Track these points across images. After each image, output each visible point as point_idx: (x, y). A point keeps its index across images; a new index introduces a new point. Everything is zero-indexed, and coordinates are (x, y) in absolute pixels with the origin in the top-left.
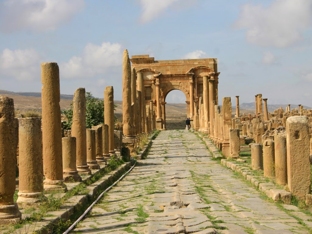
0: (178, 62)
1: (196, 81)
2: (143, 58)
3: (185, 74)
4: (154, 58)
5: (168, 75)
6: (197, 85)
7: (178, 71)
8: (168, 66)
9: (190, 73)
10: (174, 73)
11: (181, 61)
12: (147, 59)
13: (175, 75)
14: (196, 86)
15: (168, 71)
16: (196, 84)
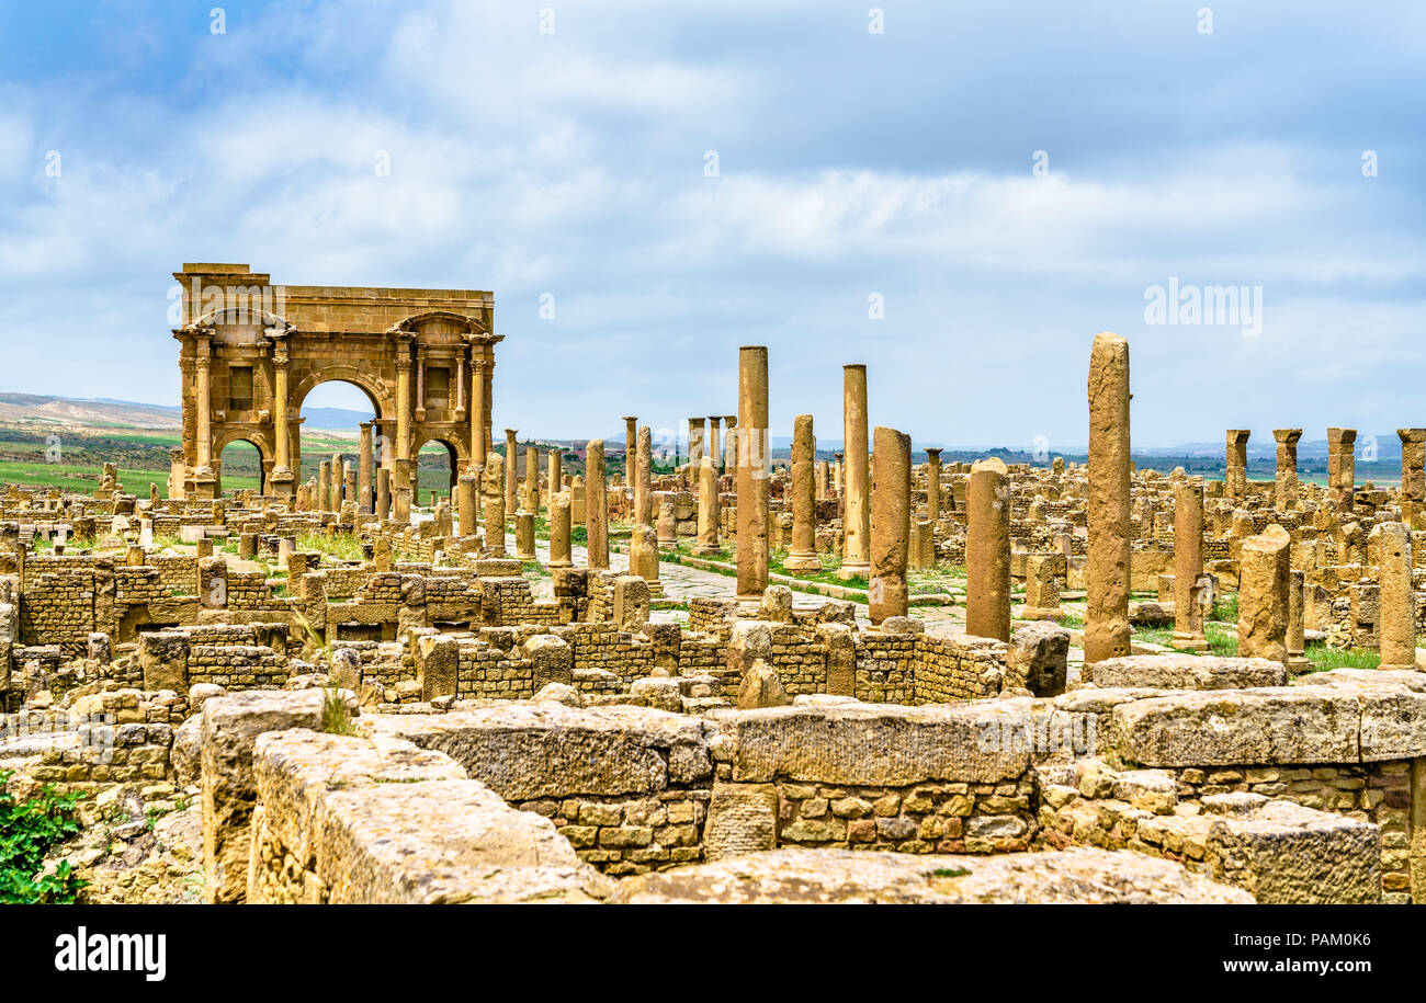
0: (355, 295)
1: (421, 359)
2: (230, 275)
3: (380, 335)
4: (268, 275)
5: (322, 334)
6: (424, 372)
7: (357, 322)
8: (318, 307)
9: (401, 333)
10: (341, 328)
11: (366, 292)
12: (244, 278)
13: (345, 334)
14: (420, 372)
15: (321, 321)
16: (420, 367)
